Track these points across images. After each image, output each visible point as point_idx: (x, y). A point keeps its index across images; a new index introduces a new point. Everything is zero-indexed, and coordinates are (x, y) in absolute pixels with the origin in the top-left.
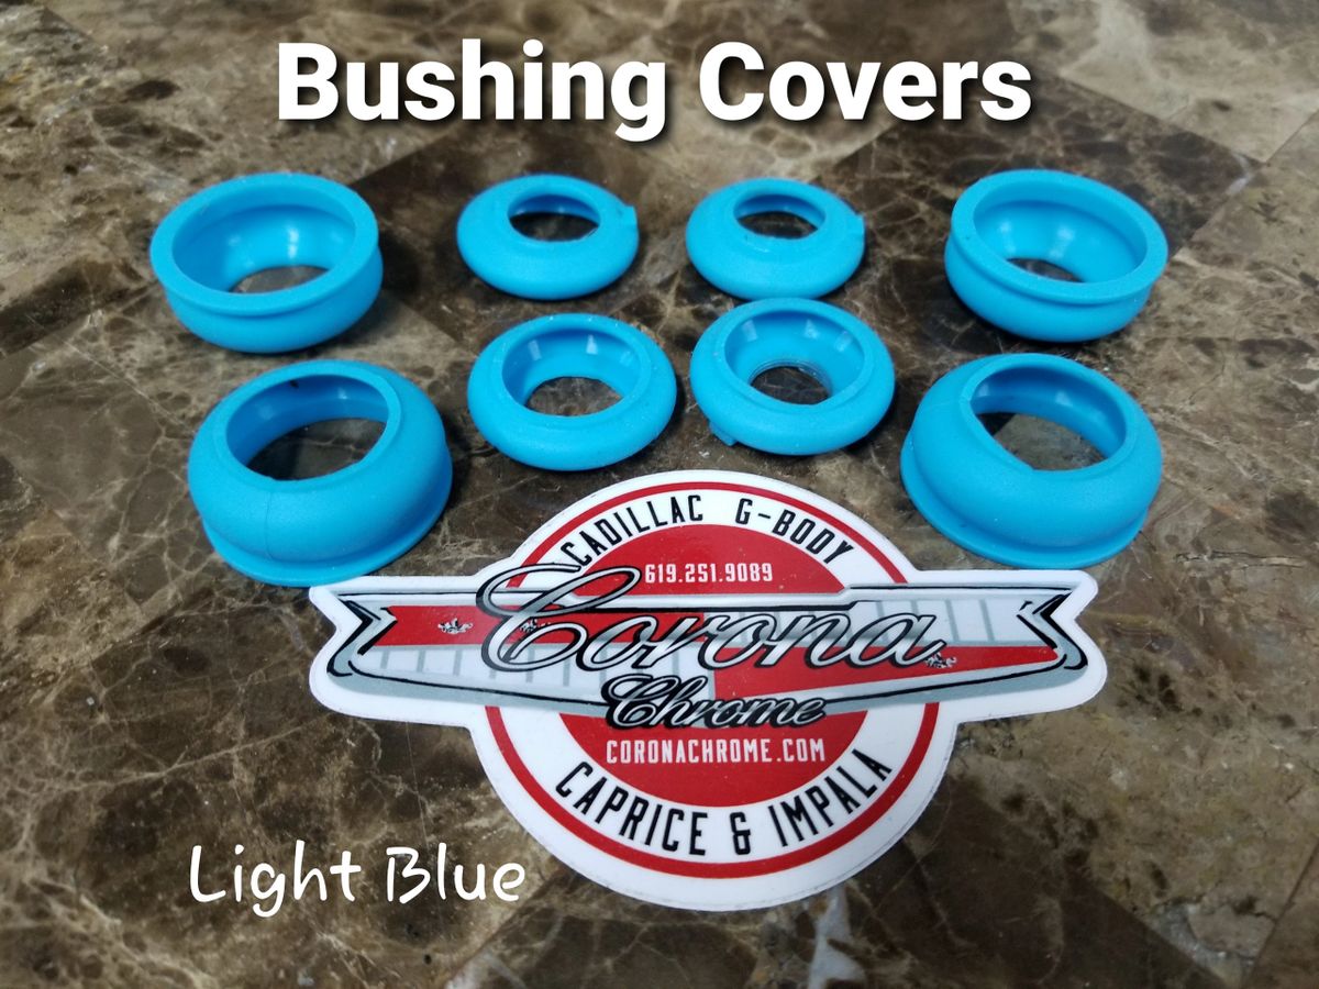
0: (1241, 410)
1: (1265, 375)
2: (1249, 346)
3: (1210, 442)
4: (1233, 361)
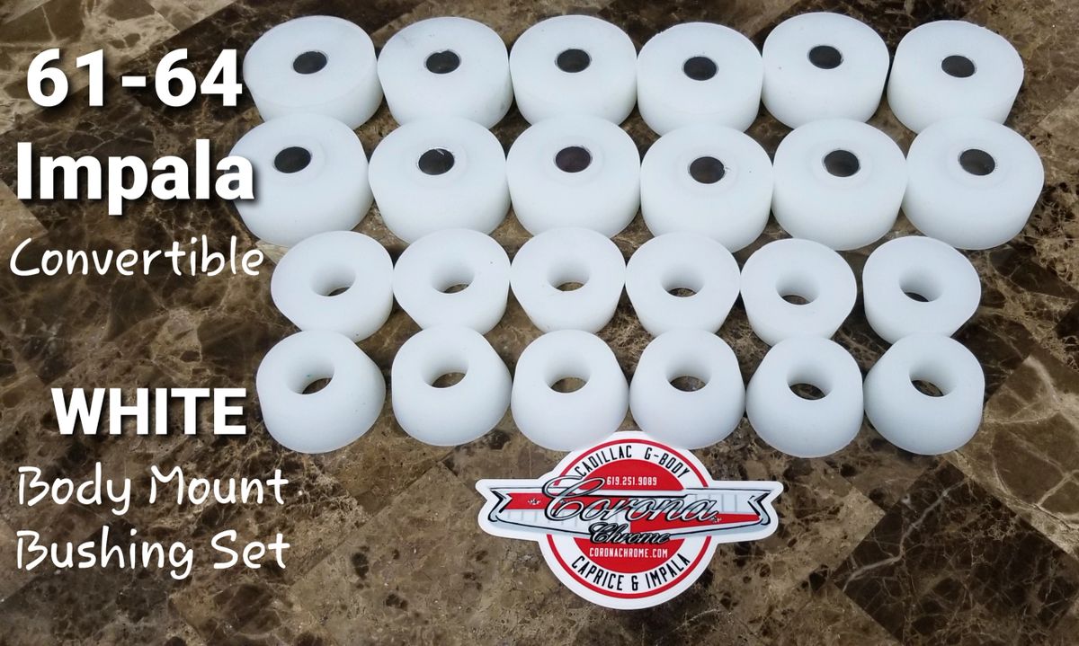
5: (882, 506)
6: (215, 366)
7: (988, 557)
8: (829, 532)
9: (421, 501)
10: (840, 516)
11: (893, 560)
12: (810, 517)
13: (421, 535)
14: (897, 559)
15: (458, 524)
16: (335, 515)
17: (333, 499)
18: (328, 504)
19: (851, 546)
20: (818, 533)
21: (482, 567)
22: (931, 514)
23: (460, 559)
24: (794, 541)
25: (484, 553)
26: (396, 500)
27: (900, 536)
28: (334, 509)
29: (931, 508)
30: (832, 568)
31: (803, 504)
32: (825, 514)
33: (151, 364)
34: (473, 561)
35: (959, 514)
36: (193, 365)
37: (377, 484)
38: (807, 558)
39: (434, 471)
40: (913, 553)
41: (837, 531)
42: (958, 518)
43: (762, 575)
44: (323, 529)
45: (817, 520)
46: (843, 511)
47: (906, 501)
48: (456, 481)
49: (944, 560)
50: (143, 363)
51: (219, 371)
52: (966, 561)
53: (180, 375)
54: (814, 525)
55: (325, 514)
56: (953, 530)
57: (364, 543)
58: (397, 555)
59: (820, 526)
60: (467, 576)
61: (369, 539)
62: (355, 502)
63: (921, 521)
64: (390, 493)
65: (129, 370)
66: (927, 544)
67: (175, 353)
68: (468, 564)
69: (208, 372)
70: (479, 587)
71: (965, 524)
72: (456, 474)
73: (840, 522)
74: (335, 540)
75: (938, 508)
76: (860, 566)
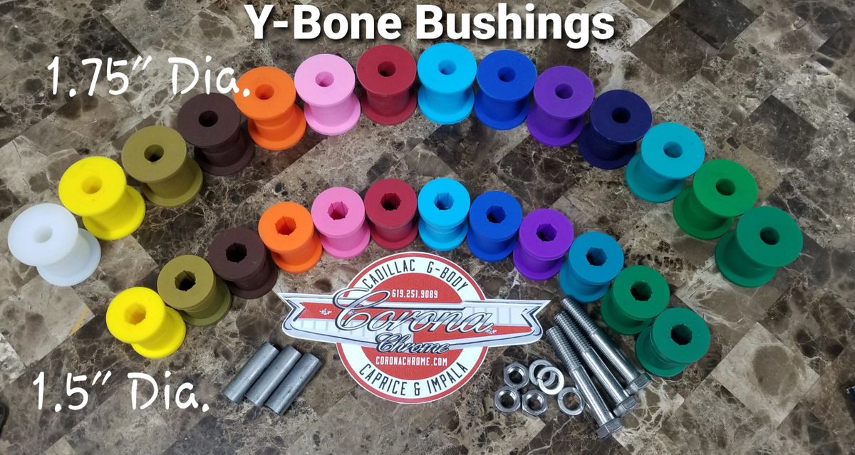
0: (602, 198)
1: (610, 190)
2: (609, 183)
3: (594, 205)
4: (605, 186)
5: (544, 421)
6: (245, 341)
7: (589, 447)
8: (520, 433)
9: (341, 411)
10: (525, 425)
11: (547, 447)
12: (512, 425)
13: (342, 427)
14: (549, 447)
15: (358, 422)
16: (304, 416)
17: (303, 408)
18: (301, 410)
19: (529, 440)
20: (515, 433)
21: (369, 443)
22: (566, 426)
23: (359, 439)
24: (504, 436)
25: (369, 436)
26: (331, 410)
27: (551, 436)
28: (303, 413)
29: (566, 423)
30: (520, 450)
31: (509, 419)
32: (519, 424)
33: (216, 339)
34: (365, 440)
35: (578, 427)
36: (236, 340)
37: (323, 402)
38: (510, 444)
39: (346, 397)
40: (556, 444)
41: (523, 433)
42: (578, 429)
43: (490, 451)
44: (299, 422)
45: (515, 427)
46: (527, 423)
47: (555, 420)
48: (356, 402)
49: (569, 448)
50: (212, 338)
51: (248, 343)
52: (579, 448)
53: (230, 345)
54: (513, 430)
55: (300, 415)
56: (574, 434)
57: (317, 430)
58: (332, 436)
59: (517, 430)
60: (362, 447)
61: (320, 428)
62: (313, 410)
63: (561, 429)
64: (328, 406)
65: (206, 341)
66: (562, 440)
67: (227, 333)
68: (363, 441)
69: (243, 344)
70: (368, 452)
71: (580, 432)
72: (356, 398)
73: (526, 428)
74: (305, 428)
75: (569, 423)
76: (532, 449)
